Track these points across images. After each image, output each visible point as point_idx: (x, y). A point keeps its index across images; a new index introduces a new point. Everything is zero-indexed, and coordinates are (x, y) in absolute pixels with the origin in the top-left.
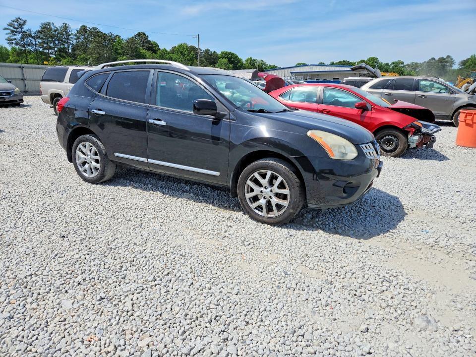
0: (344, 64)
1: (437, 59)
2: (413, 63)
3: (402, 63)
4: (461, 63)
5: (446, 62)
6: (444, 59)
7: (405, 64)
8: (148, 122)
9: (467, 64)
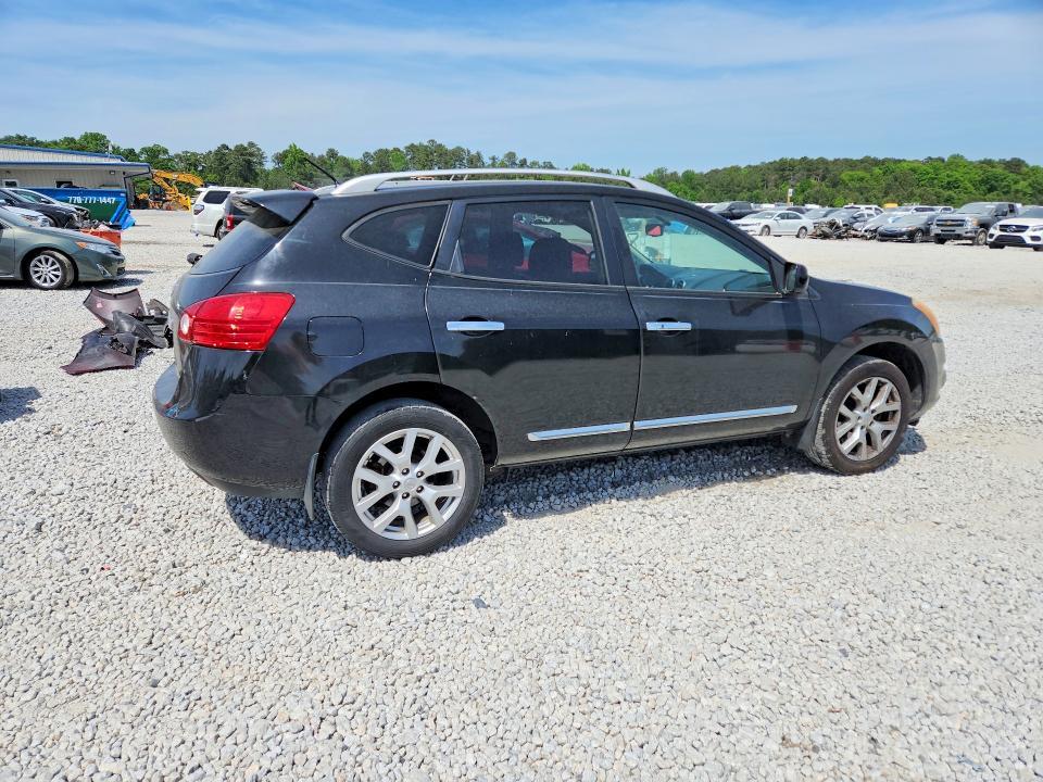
0: (23, 144)
1: (232, 147)
2: (187, 152)
3: (166, 152)
4: (277, 158)
5: (251, 155)
6: (245, 149)
7: (172, 153)
8: (645, 330)
9: (288, 161)
